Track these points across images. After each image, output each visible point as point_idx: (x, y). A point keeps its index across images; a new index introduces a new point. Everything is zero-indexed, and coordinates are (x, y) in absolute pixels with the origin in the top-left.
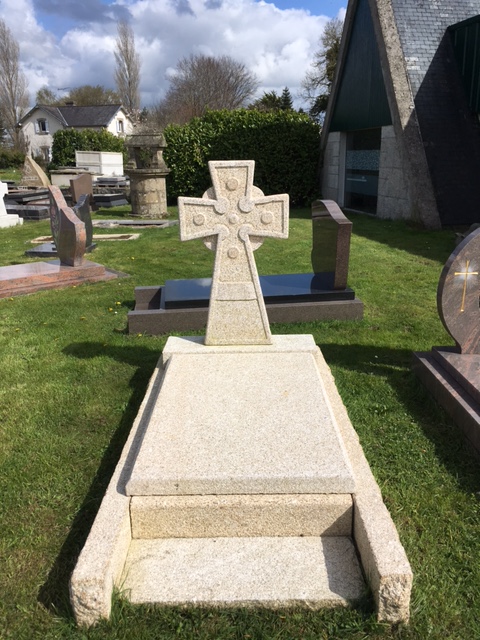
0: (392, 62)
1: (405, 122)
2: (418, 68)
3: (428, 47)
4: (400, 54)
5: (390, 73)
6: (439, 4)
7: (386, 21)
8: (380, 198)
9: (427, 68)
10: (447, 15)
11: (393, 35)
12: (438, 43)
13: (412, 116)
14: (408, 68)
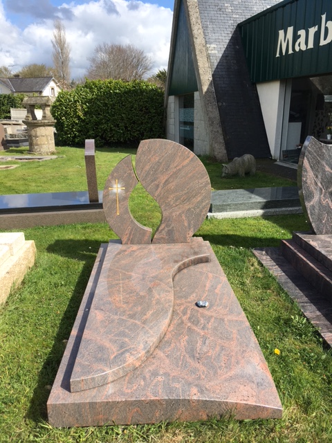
0: (198, 47)
1: (205, 88)
2: (216, 52)
3: (223, 38)
4: (204, 42)
5: (196, 55)
6: (233, 8)
7: (194, 19)
8: (195, 141)
9: (223, 52)
10: (238, 16)
11: (199, 29)
12: (231, 35)
13: (211, 84)
14: (209, 52)
